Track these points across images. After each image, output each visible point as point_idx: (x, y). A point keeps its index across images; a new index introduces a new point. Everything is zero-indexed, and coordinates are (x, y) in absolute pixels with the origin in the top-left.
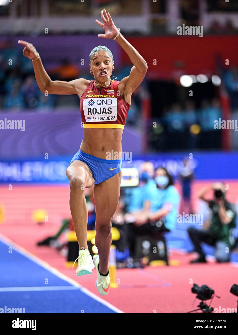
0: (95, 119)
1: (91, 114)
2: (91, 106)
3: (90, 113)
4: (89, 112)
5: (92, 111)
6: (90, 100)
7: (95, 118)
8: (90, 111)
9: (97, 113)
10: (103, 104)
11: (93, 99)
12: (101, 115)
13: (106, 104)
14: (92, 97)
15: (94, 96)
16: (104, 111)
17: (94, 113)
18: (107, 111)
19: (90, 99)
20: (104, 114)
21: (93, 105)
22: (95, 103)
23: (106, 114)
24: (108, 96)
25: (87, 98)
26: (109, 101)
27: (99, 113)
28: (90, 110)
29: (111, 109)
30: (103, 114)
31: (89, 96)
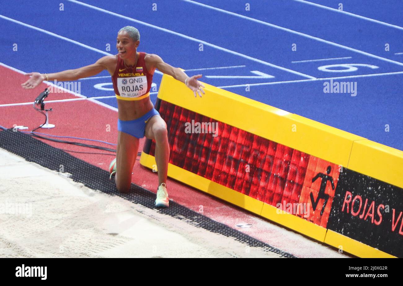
2: (125, 84)
9: (131, 90)
10: (135, 82)
11: (125, 78)
12: (134, 92)
13: (137, 82)
14: (125, 77)
15: (126, 75)
16: (137, 88)
17: (128, 90)
18: (139, 88)
20: (137, 91)
22: (128, 82)
23: (138, 90)
24: (138, 74)
25: (121, 77)
26: (140, 79)
27: (133, 90)
28: (124, 88)
29: (142, 86)
30: (135, 91)
31: (122, 75)
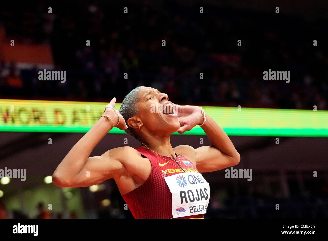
0: (195, 210)
1: (187, 202)
2: (184, 187)
3: (184, 199)
4: (182, 198)
5: (187, 196)
6: (177, 177)
7: (195, 208)
8: (185, 197)
9: (195, 199)
10: (196, 183)
12: (201, 203)
15: (176, 171)
16: (202, 195)
17: (191, 198)
18: (205, 195)
19: (178, 175)
21: (186, 186)
22: (187, 182)
23: (205, 199)
24: (193, 170)
25: (168, 175)
27: (198, 199)
28: (183, 194)
30: (202, 200)
31: (169, 171)
